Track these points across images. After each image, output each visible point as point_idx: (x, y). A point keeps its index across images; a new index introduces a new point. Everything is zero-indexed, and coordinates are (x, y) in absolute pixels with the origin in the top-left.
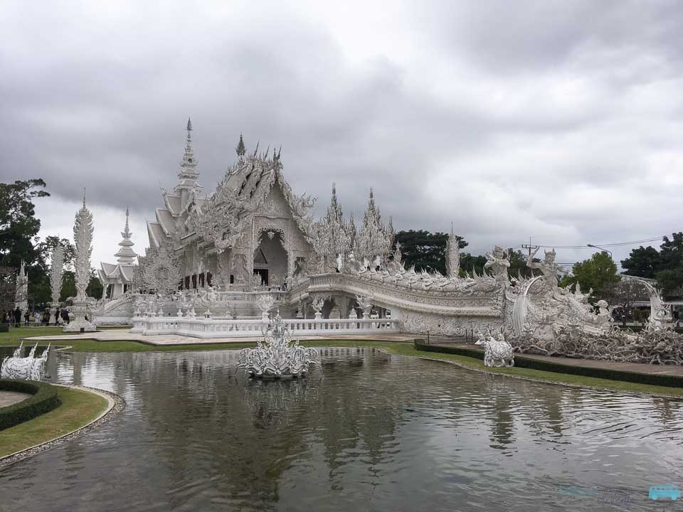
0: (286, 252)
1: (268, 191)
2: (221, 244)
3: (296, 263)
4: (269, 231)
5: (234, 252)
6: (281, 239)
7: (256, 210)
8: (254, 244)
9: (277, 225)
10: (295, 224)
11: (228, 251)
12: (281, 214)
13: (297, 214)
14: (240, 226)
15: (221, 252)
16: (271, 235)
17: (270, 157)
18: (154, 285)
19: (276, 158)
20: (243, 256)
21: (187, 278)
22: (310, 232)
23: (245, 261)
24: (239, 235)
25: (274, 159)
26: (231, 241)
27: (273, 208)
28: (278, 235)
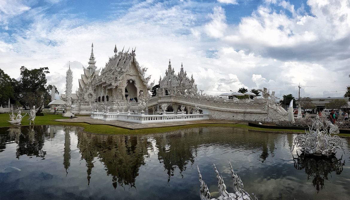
0: (136, 88)
1: (131, 64)
2: (114, 84)
3: (140, 92)
4: (130, 80)
5: (119, 88)
6: (135, 83)
7: (126, 72)
8: (125, 85)
9: (133, 78)
10: (140, 77)
11: (117, 87)
12: (134, 74)
13: (141, 74)
14: (121, 78)
15: (114, 88)
16: (131, 81)
17: (130, 52)
18: (87, 100)
19: (133, 52)
20: (121, 89)
21: (99, 98)
22: (145, 81)
23: (122, 91)
24: (120, 81)
25: (132, 52)
26: (118, 83)
27: (132, 72)
28: (133, 82)
